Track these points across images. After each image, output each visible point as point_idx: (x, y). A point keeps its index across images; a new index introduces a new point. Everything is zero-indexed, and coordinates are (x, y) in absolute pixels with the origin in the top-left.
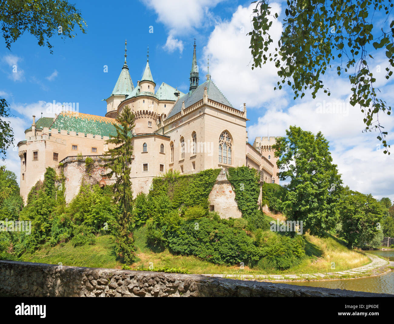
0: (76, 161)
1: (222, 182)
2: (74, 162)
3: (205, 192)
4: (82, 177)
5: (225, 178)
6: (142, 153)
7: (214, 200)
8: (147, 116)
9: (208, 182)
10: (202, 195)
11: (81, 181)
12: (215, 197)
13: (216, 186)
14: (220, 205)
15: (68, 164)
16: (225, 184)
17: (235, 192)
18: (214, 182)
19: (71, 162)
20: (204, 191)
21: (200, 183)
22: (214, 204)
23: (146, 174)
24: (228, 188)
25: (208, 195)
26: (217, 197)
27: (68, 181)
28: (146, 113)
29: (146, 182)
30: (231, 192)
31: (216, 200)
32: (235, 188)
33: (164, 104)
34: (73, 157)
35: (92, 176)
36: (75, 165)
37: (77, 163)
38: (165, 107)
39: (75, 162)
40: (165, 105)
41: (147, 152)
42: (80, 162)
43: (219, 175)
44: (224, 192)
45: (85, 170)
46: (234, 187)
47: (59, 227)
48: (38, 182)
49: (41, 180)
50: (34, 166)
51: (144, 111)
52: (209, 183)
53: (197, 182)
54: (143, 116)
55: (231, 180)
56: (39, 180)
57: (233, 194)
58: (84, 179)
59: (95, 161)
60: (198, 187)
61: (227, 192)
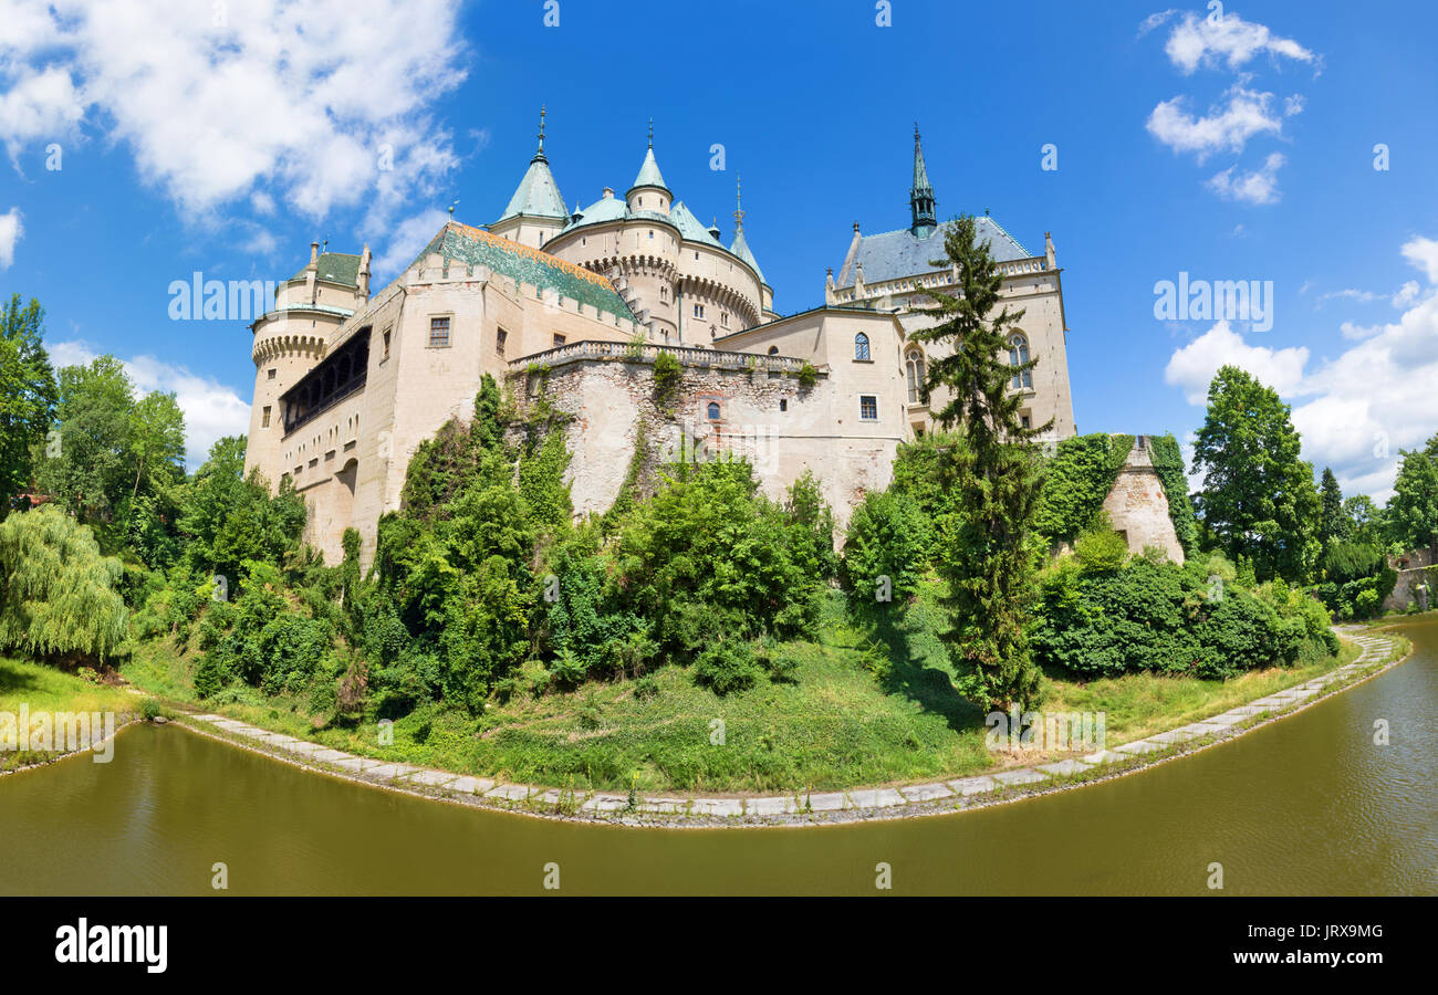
0: (616, 360)
1: (1140, 471)
2: (607, 363)
3: (1094, 495)
4: (639, 419)
5: (1146, 461)
6: (854, 361)
7: (1124, 517)
8: (658, 272)
9: (1103, 468)
10: (1086, 502)
11: (635, 432)
12: (1125, 509)
13: (1124, 478)
14: (1143, 528)
15: (586, 368)
16: (1145, 476)
17: (1168, 497)
18: (1121, 467)
19: (599, 361)
20: (1091, 490)
21: (1078, 468)
22: (1127, 528)
23: (870, 428)
24: (1153, 485)
25: (1100, 503)
26: (1133, 509)
27: (585, 427)
28: (657, 265)
29: (874, 455)
30: (1159, 496)
31: (1129, 515)
32: (1167, 487)
33: (693, 252)
34: (601, 343)
35: (673, 419)
36: (611, 374)
37: (620, 366)
38: (697, 258)
39: (613, 361)
40: (697, 255)
41: (872, 362)
42: (633, 363)
43: (1133, 452)
44: (1146, 495)
45: (649, 393)
46: (1164, 483)
47: (602, 610)
48: (449, 427)
49: (461, 418)
50: (432, 366)
51: (651, 258)
52: (1107, 470)
53: (1070, 466)
54: (649, 270)
55: (1160, 467)
56: (450, 418)
57: (1164, 500)
58: (643, 428)
59: (687, 367)
60: (1073, 480)
61: (1153, 497)
